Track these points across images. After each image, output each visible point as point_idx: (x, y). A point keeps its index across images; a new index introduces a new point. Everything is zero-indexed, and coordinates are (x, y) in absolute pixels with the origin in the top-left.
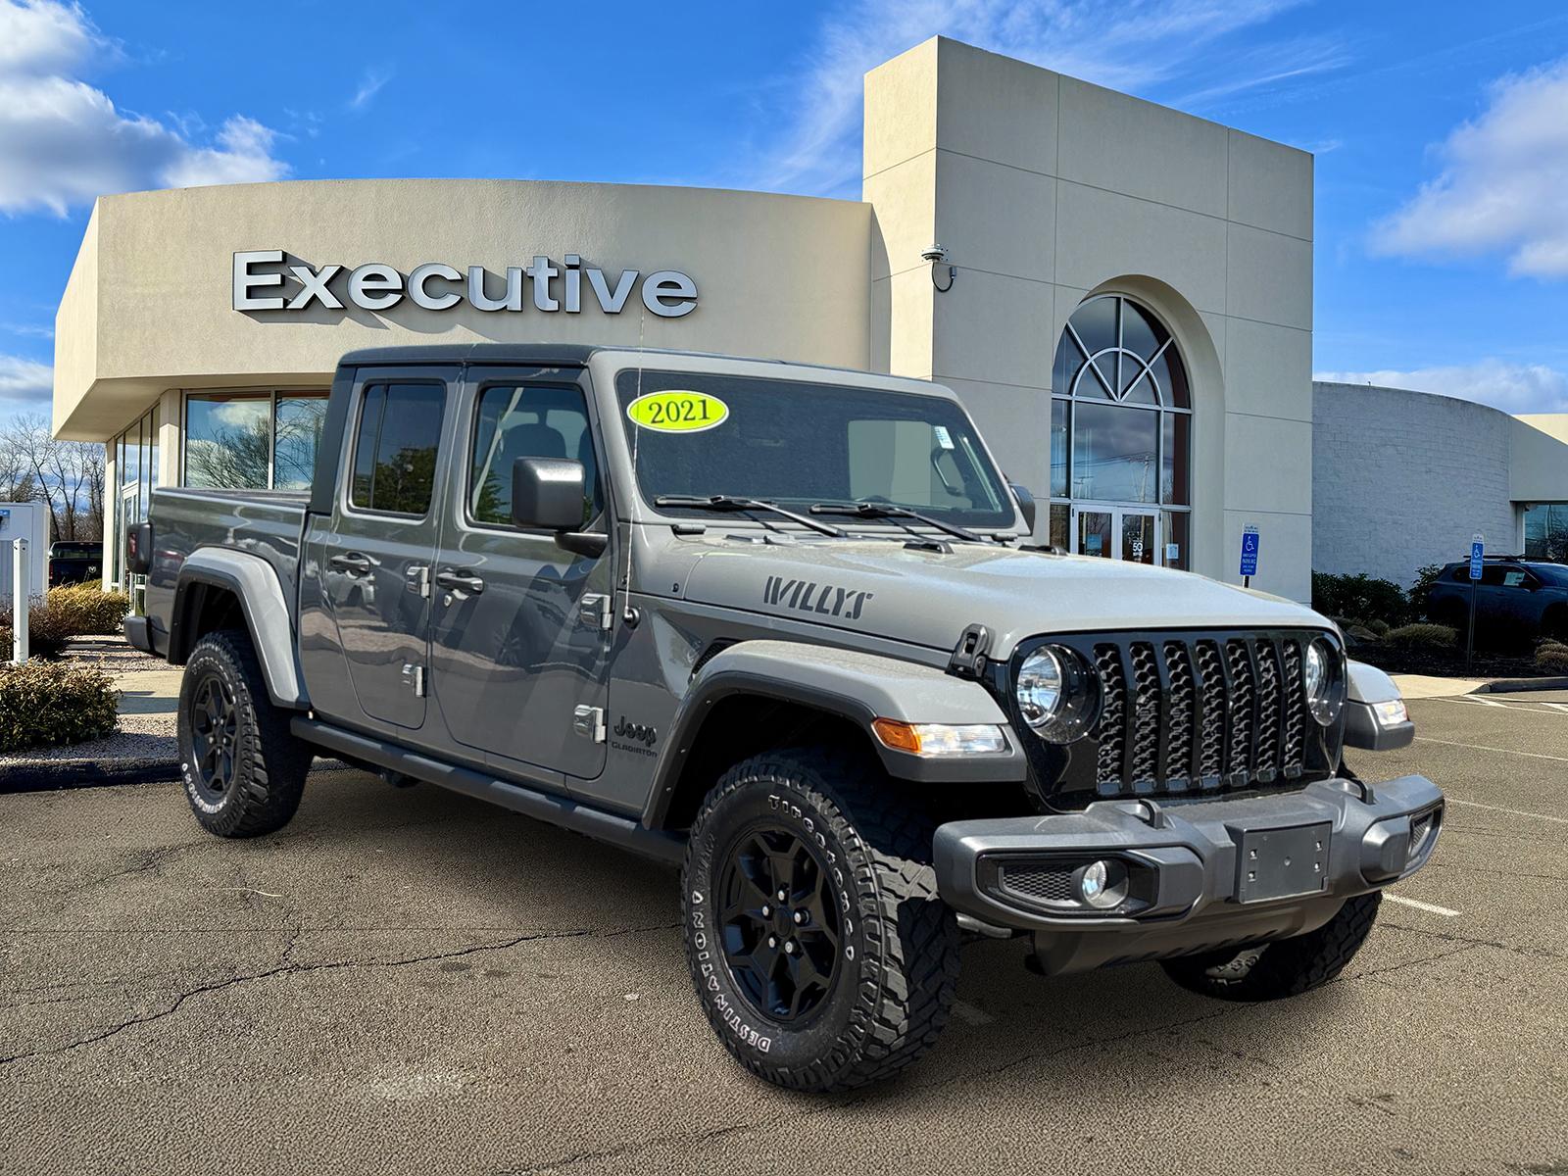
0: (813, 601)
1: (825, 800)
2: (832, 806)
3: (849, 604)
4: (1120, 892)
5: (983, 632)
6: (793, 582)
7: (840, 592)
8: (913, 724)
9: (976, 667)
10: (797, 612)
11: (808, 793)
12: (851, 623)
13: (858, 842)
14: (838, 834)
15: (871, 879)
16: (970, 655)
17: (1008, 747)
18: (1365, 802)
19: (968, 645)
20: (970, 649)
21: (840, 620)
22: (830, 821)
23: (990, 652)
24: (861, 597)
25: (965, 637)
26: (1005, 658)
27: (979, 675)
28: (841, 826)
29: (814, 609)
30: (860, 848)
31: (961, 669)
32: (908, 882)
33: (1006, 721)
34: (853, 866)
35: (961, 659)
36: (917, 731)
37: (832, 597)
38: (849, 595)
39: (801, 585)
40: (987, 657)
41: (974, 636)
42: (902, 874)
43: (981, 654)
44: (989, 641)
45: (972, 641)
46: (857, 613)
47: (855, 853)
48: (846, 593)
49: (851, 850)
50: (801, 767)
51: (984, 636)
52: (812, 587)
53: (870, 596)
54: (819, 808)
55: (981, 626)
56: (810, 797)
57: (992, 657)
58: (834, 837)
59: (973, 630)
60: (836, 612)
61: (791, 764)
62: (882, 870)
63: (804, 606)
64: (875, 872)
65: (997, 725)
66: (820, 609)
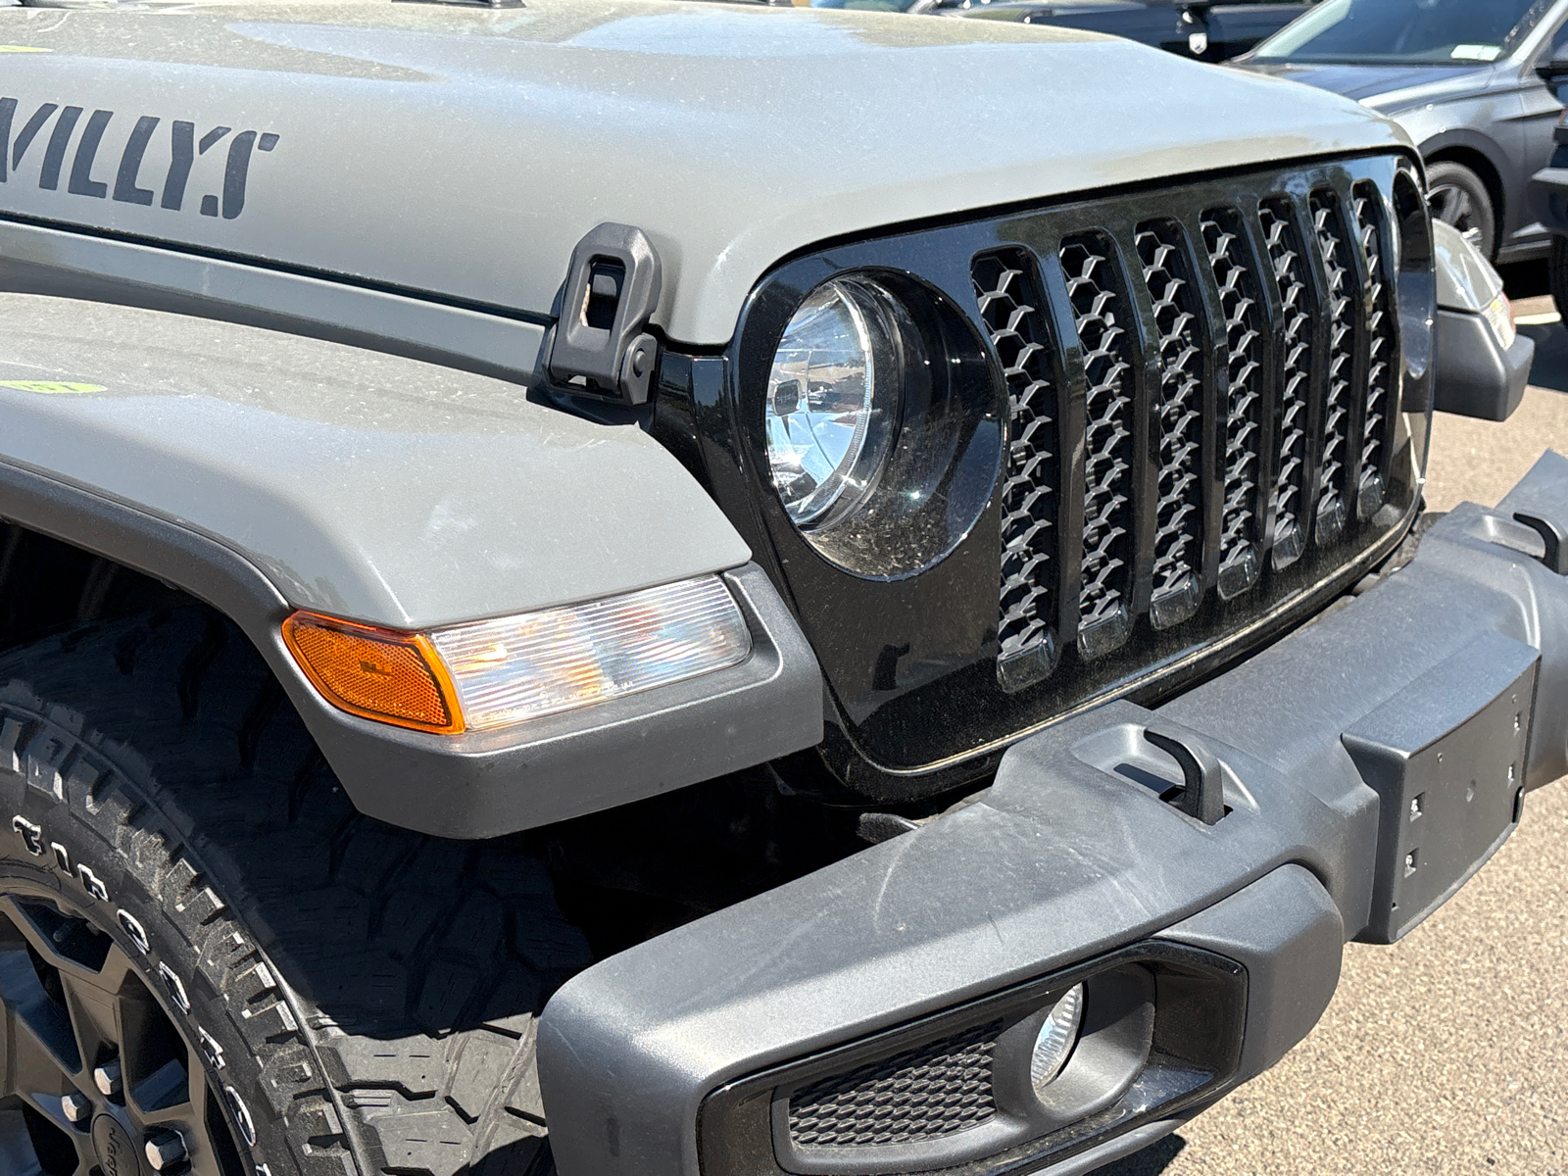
0: (106, 166)
1: (174, 859)
2: (198, 883)
3: (208, 171)
4: (1130, 1042)
5: (639, 250)
6: (48, 109)
7: (182, 133)
8: (426, 631)
9: (627, 374)
10: (63, 203)
11: (120, 830)
12: (217, 232)
13: (292, 1010)
14: (223, 984)
15: (344, 1140)
16: (602, 334)
17: (758, 641)
18: (1555, 570)
19: (595, 298)
20: (602, 312)
21: (188, 223)
22: (192, 938)
23: (668, 315)
24: (242, 147)
25: (583, 271)
26: (721, 337)
27: (638, 396)
28: (231, 957)
29: (110, 191)
30: (299, 1035)
31: (581, 380)
32: (469, 1120)
33: (745, 553)
34: (281, 1095)
35: (578, 352)
36: (442, 649)
37: (158, 154)
38: (205, 144)
39: (71, 115)
40: (658, 332)
41: (610, 265)
42: (449, 1100)
43: (644, 326)
44: (663, 282)
45: (606, 284)
46: (233, 200)
47: (284, 1052)
48: (198, 136)
49: (269, 1040)
50: (95, 736)
51: (646, 262)
52: (100, 120)
53: (269, 141)
54: (154, 887)
55: (629, 231)
56: (126, 844)
57: (676, 333)
58: (213, 993)
59: (608, 247)
60: (173, 197)
61: (64, 720)
62: (381, 1108)
63: (82, 184)
64: (358, 1117)
65: (720, 573)
66: (128, 190)
